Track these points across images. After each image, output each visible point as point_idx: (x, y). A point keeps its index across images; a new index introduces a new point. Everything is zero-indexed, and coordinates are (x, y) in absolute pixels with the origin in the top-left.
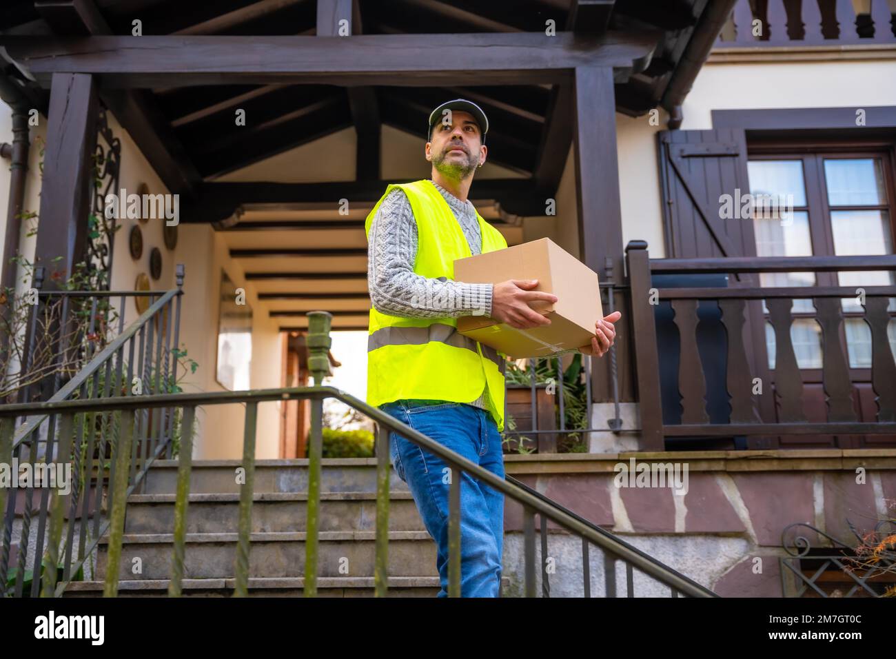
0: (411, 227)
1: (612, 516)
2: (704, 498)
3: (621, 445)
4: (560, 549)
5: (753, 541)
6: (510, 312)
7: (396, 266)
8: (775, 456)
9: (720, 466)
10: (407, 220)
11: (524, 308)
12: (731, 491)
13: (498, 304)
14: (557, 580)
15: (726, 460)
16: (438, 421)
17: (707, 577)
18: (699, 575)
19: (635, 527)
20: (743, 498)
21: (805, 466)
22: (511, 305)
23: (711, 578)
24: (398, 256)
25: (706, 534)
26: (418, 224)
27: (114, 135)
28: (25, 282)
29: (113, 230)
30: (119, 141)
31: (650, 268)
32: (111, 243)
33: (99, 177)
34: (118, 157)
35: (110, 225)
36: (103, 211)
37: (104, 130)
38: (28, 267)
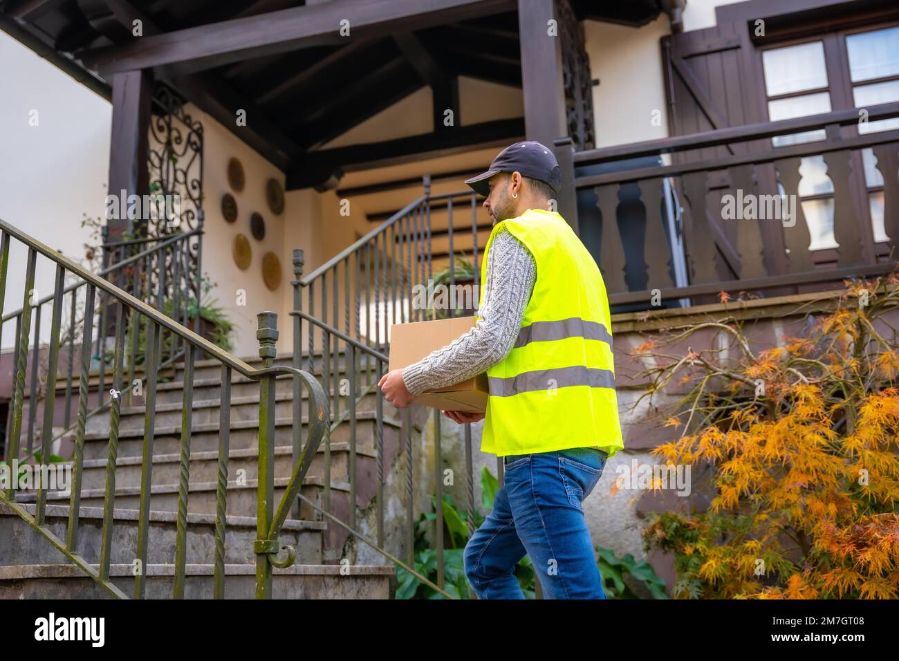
9: (629, 328)
15: (634, 321)
25: (621, 389)
27: (194, 119)
28: (96, 238)
29: (201, 198)
30: (200, 124)
31: (573, 160)
32: (199, 207)
33: (178, 155)
34: (201, 137)
35: (196, 194)
36: (185, 183)
37: (180, 115)
38: (95, 226)
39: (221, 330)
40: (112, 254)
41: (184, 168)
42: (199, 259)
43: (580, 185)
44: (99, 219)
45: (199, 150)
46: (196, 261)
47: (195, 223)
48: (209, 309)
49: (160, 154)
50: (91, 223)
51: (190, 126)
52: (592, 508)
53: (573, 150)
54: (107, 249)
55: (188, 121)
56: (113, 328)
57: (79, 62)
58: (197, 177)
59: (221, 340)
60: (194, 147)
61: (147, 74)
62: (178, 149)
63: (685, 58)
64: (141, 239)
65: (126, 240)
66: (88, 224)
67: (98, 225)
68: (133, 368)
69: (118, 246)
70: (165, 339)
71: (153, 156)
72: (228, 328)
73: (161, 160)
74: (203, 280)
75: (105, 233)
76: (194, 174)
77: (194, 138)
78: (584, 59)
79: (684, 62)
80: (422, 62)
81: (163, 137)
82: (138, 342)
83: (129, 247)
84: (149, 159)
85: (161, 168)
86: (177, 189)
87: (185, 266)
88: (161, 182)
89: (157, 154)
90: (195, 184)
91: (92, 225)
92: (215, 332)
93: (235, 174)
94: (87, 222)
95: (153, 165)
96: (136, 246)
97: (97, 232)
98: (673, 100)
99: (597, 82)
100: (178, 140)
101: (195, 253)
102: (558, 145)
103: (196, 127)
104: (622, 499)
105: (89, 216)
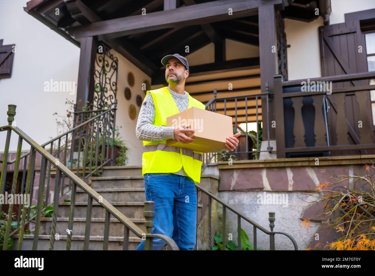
0: (153, 106)
1: (263, 185)
2: (300, 177)
3: (272, 157)
4: (244, 197)
5: (321, 194)
6: (179, 137)
7: (144, 122)
8: (330, 159)
9: (306, 164)
10: (151, 104)
11: (184, 135)
12: (312, 174)
13: (176, 134)
14: (242, 209)
15: (309, 161)
16: (158, 181)
17: (301, 209)
18: (298, 208)
19: (272, 189)
20: (317, 176)
21: (344, 163)
22: (179, 135)
23: (303, 209)
24: (145, 118)
25: (302, 191)
26: (155, 105)
27: (114, 56)
28: (71, 109)
29: (116, 90)
30: (117, 58)
31: (282, 85)
32: (115, 94)
33: (107, 72)
34: (117, 64)
35: (114, 88)
36: (110, 83)
37: (109, 55)
38: (71, 104)
39: (123, 151)
40: (78, 117)
41: (110, 78)
42: (114, 116)
43: (285, 96)
44: (73, 101)
45: (116, 69)
46: (113, 117)
47: (113, 101)
48: (118, 141)
49: (100, 71)
50: (69, 102)
51: (112, 59)
52: (286, 245)
53: (282, 81)
54: (76, 114)
55: (112, 57)
56: (77, 148)
57: (67, 32)
58: (115, 81)
59: (123, 155)
60: (114, 68)
61: (95, 38)
62: (107, 69)
63: (330, 37)
64: (90, 111)
65: (84, 111)
66: (68, 103)
67: (72, 104)
68: (85, 168)
69: (81, 113)
70: (99, 154)
71: (97, 72)
72: (126, 149)
73: (100, 74)
74: (116, 130)
75: (75, 107)
76: (114, 80)
77: (114, 64)
78: (284, 36)
79: (329, 38)
80: (211, 33)
81: (101, 64)
82: (88, 155)
83: (85, 114)
84: (95, 74)
85: (100, 78)
86: (106, 87)
87: (109, 120)
88: (100, 84)
89: (98, 72)
90: (114, 84)
91: (70, 104)
92: (120, 152)
93: (131, 79)
94: (68, 102)
95: (96, 76)
96: (88, 113)
97: (72, 107)
98: (324, 56)
99: (289, 46)
100: (108, 65)
101: (113, 113)
102: (275, 78)
103: (115, 59)
104: (301, 243)
105: (68, 100)
